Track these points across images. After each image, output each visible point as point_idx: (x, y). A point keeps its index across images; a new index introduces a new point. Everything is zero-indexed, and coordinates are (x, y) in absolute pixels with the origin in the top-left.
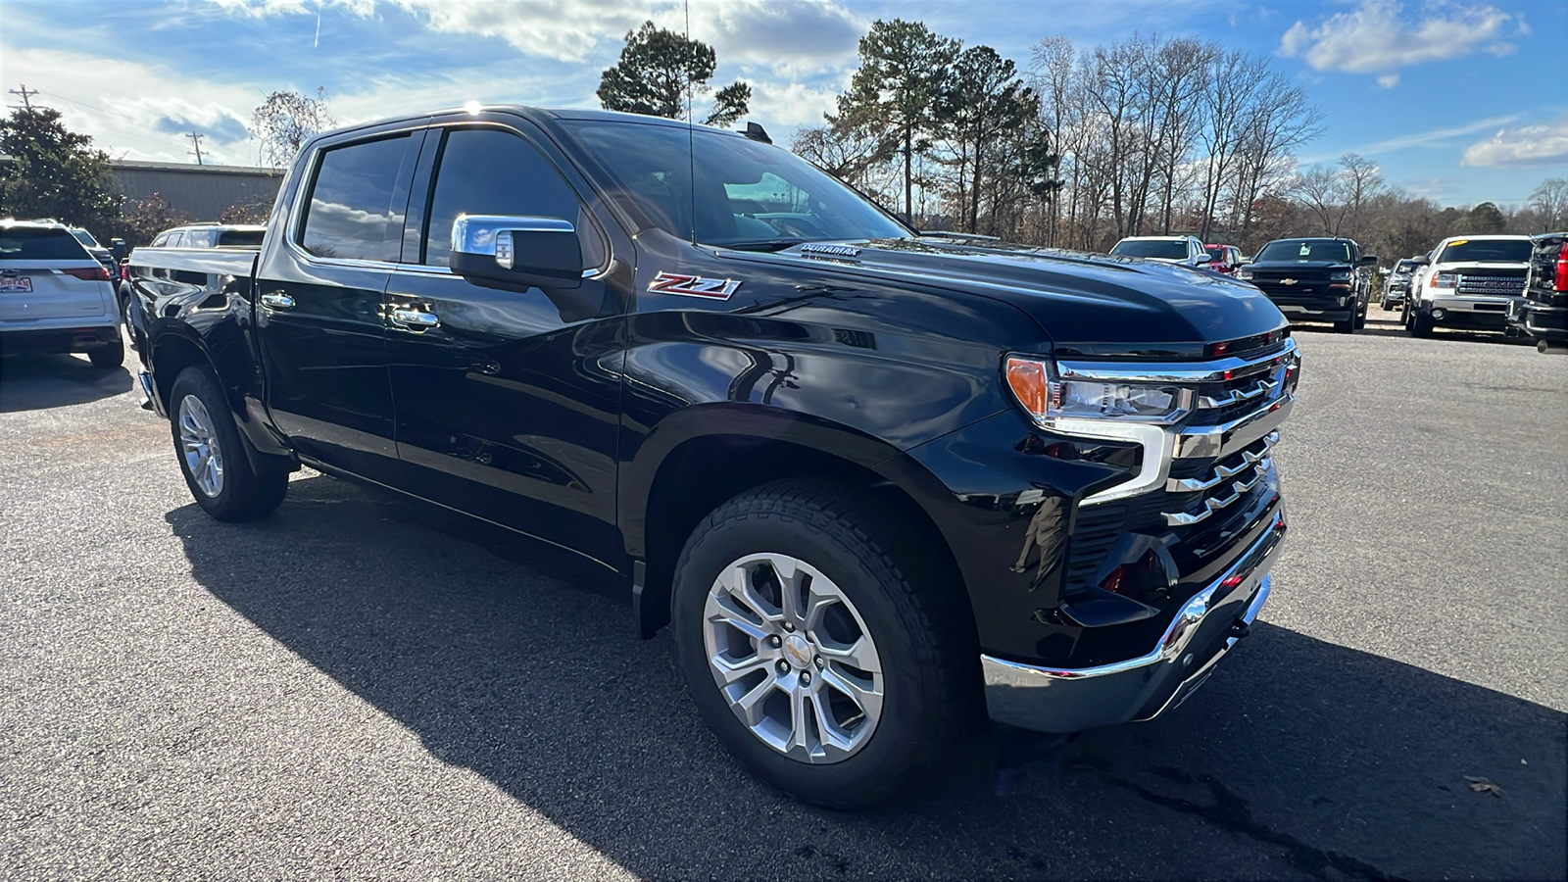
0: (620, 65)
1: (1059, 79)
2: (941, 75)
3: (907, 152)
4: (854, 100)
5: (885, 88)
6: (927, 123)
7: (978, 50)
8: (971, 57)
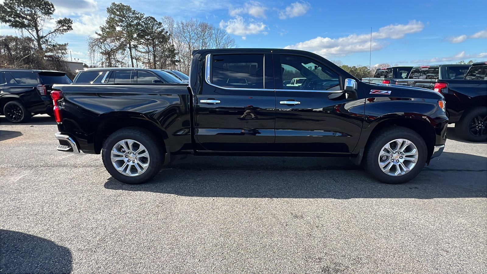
0: (4, 3)
1: (171, 29)
2: (138, 24)
3: (130, 48)
4: (107, 29)
5: (119, 26)
6: (135, 39)
7: (150, 18)
8: (148, 20)
